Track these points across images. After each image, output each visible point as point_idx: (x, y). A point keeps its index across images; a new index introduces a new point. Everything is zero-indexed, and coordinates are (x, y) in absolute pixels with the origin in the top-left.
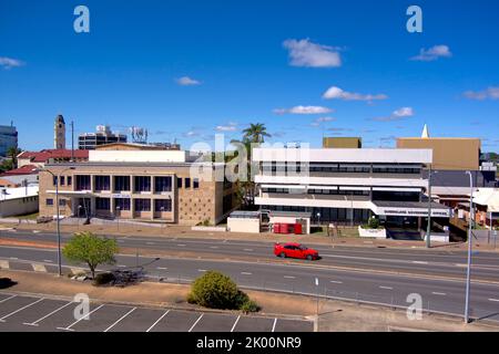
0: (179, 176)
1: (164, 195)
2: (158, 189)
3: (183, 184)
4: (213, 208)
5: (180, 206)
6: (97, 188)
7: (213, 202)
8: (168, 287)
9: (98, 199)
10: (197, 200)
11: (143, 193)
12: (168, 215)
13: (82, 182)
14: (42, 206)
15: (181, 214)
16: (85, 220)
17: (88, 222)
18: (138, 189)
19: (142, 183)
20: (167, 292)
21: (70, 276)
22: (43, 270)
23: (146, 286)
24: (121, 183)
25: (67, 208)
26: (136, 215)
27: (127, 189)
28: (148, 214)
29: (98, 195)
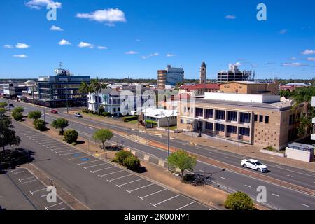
0: (256, 114)
1: (245, 125)
2: (241, 121)
3: (258, 119)
4: (278, 138)
5: (255, 133)
6: (207, 116)
7: (279, 134)
8: (219, 192)
9: (207, 122)
10: (267, 131)
11: (232, 122)
12: (247, 138)
13: (199, 111)
14: (178, 123)
15: (255, 139)
16: (198, 134)
17: (200, 136)
18: (229, 119)
19: (232, 116)
20: (217, 196)
21: (173, 172)
22: (163, 165)
23: (208, 189)
24: (220, 114)
25: (190, 126)
26: (228, 136)
27: (223, 118)
28: (235, 136)
29: (206, 120)
